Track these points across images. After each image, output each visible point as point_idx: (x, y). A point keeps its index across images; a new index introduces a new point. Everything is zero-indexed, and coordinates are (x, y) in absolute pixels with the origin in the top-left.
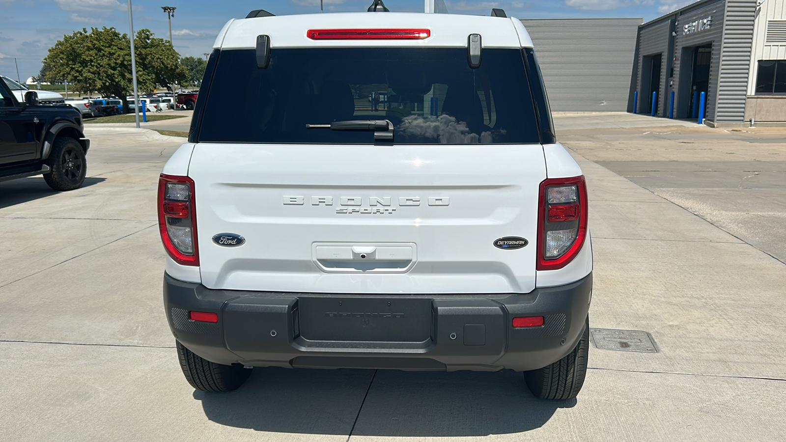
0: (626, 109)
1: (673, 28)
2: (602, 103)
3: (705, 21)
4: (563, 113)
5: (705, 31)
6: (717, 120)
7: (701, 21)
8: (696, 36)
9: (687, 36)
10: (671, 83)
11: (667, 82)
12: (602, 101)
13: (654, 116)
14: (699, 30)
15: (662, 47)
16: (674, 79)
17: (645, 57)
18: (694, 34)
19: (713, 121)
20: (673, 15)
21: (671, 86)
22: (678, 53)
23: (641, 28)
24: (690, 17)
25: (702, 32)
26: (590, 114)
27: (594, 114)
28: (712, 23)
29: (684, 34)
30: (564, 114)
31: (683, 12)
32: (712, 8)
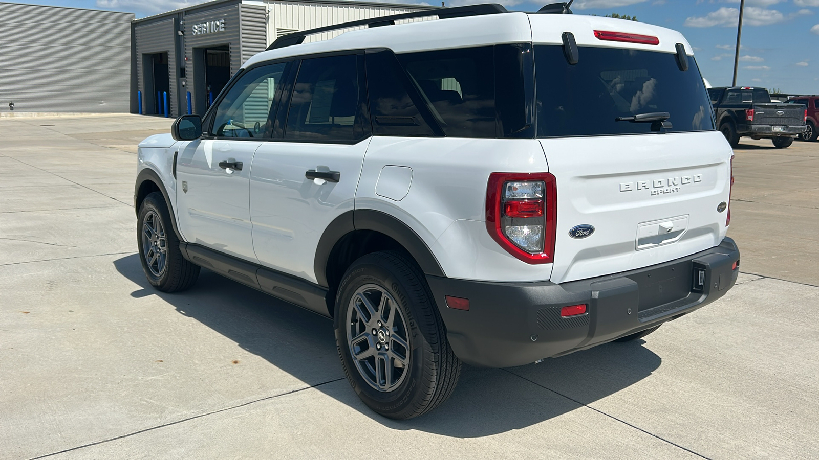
0: (129, 110)
1: (177, 27)
2: (101, 103)
3: (218, 23)
4: (56, 114)
5: (219, 33)
6: (247, 121)
7: (213, 23)
8: (208, 37)
9: (197, 36)
10: (184, 83)
11: (179, 83)
12: (101, 102)
13: (168, 117)
14: (212, 31)
15: (167, 45)
16: (187, 80)
17: (144, 55)
18: (206, 35)
19: (243, 123)
20: (175, 14)
21: (183, 86)
22: (189, 53)
23: (134, 25)
24: (198, 18)
25: (215, 34)
26: (90, 115)
27: (93, 115)
28: (226, 26)
29: (194, 34)
30: (58, 115)
31: (188, 11)
32: (225, 11)
